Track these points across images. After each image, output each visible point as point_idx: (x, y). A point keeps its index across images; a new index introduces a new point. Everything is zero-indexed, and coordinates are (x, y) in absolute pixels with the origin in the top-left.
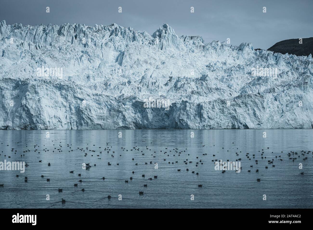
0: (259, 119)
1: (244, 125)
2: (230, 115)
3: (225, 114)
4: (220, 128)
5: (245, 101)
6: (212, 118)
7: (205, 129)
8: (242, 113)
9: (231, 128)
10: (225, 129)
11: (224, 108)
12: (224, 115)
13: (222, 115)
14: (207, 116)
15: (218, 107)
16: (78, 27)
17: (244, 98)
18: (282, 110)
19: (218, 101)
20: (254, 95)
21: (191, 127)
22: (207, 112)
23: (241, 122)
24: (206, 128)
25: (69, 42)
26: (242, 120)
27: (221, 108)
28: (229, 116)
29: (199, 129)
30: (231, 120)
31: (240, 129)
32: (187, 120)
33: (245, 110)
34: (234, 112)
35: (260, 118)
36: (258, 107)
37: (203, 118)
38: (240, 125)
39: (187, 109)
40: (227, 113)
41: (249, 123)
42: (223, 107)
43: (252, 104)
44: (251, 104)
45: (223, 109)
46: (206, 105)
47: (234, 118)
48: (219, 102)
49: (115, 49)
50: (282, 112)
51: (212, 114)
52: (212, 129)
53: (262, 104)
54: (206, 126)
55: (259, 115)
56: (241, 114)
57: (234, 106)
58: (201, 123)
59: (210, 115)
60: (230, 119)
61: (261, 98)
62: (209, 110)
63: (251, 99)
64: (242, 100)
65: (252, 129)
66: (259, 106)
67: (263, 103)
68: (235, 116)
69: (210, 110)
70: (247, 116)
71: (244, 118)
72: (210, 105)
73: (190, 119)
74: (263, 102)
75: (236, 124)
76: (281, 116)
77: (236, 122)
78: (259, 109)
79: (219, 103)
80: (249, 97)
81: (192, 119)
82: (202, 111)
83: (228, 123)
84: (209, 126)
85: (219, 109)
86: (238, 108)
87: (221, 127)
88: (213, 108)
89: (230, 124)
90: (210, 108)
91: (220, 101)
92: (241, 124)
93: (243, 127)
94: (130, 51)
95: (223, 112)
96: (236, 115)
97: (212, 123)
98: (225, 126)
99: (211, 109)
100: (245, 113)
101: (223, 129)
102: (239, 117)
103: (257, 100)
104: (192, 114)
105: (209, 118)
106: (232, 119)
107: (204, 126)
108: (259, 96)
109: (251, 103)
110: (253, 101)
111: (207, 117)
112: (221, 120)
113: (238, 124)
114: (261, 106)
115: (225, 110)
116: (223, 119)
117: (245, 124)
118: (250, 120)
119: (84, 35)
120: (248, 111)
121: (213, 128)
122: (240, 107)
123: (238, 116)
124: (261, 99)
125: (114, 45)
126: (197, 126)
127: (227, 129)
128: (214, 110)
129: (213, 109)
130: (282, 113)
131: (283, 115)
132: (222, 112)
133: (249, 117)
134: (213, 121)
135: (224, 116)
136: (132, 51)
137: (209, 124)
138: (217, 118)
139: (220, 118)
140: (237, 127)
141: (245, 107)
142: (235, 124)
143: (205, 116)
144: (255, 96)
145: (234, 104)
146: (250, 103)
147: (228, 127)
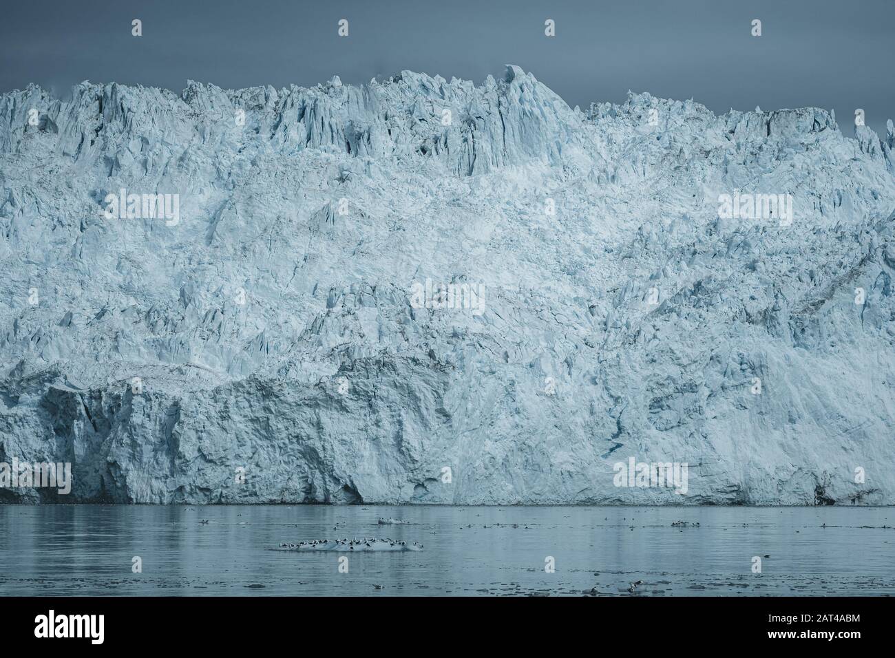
0: (414, 461)
1: (346, 488)
2: (296, 446)
3: (275, 443)
4: (253, 499)
5: (366, 386)
6: (214, 457)
7: (187, 504)
8: (345, 437)
9: (299, 500)
10: (272, 503)
11: (272, 417)
12: (273, 446)
13: (265, 443)
14: (196, 448)
15: (247, 411)
16: (109, 94)
17: (363, 372)
18: (618, 423)
19: (247, 386)
20: (406, 359)
21: (133, 496)
22: (197, 431)
23: (337, 472)
24: (190, 500)
25: (68, 155)
26: (341, 466)
27: (260, 414)
28: (293, 450)
29: (161, 503)
30: (300, 466)
31: (331, 504)
32: (131, 466)
33: (361, 424)
34: (312, 432)
35: (417, 457)
36: (418, 410)
37: (180, 458)
38: (332, 487)
39: (134, 419)
40: (284, 435)
41: (367, 479)
42: (267, 409)
43: (398, 398)
44: (391, 398)
45: (268, 419)
46: (195, 403)
47: (311, 455)
48: (252, 391)
49: (220, 178)
50: (615, 430)
51: (216, 440)
52: (219, 503)
53: (438, 397)
54: (188, 489)
55: (415, 443)
56: (343, 442)
57: (317, 405)
58: (173, 476)
59: (206, 443)
60: (298, 462)
61: (435, 375)
62: (207, 423)
63: (394, 376)
64: (354, 381)
65: (377, 504)
66: (422, 405)
67: (441, 392)
68: (314, 450)
69: (212, 424)
70: (366, 449)
71: (354, 457)
72: (216, 402)
73: (141, 462)
74: (445, 390)
75: (318, 483)
76: (612, 450)
77: (318, 475)
78: (422, 417)
79: (249, 393)
80: (385, 370)
81: (145, 460)
82: (176, 427)
83: (287, 477)
84: (201, 489)
85: (252, 420)
86: (335, 414)
87: (256, 494)
88: (225, 416)
89: (297, 484)
90: (213, 413)
91: (253, 384)
92: (337, 480)
93: (342, 495)
94: (255, 186)
95: (267, 432)
96: (318, 445)
97: (213, 476)
98: (273, 490)
99: (215, 421)
100: (363, 435)
101: (264, 504)
102: (329, 452)
103: (416, 383)
104: (148, 442)
105: (203, 456)
106: (303, 461)
107: (181, 489)
108: (432, 363)
109: (394, 394)
110: (402, 386)
111: (196, 454)
112: (257, 465)
113: (325, 483)
114: (433, 407)
115: (276, 423)
116: (265, 463)
117: (349, 483)
118: (379, 465)
119: (121, 127)
120: (375, 427)
121: (223, 500)
122: (344, 409)
123: (328, 446)
124: (435, 377)
125: (214, 164)
126: (156, 491)
127: (283, 503)
128: (225, 422)
129: (223, 418)
130: (615, 436)
131: (619, 446)
132: (263, 432)
133: (375, 453)
134: (219, 469)
135: (270, 449)
136: (265, 184)
137: (199, 482)
138: (238, 457)
139: (256, 456)
140: (320, 495)
141: (368, 410)
142: (316, 483)
143: (188, 449)
144: (412, 365)
145: (315, 399)
146: (385, 394)
147: (288, 497)
